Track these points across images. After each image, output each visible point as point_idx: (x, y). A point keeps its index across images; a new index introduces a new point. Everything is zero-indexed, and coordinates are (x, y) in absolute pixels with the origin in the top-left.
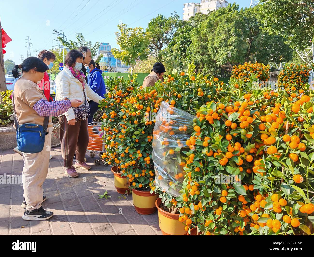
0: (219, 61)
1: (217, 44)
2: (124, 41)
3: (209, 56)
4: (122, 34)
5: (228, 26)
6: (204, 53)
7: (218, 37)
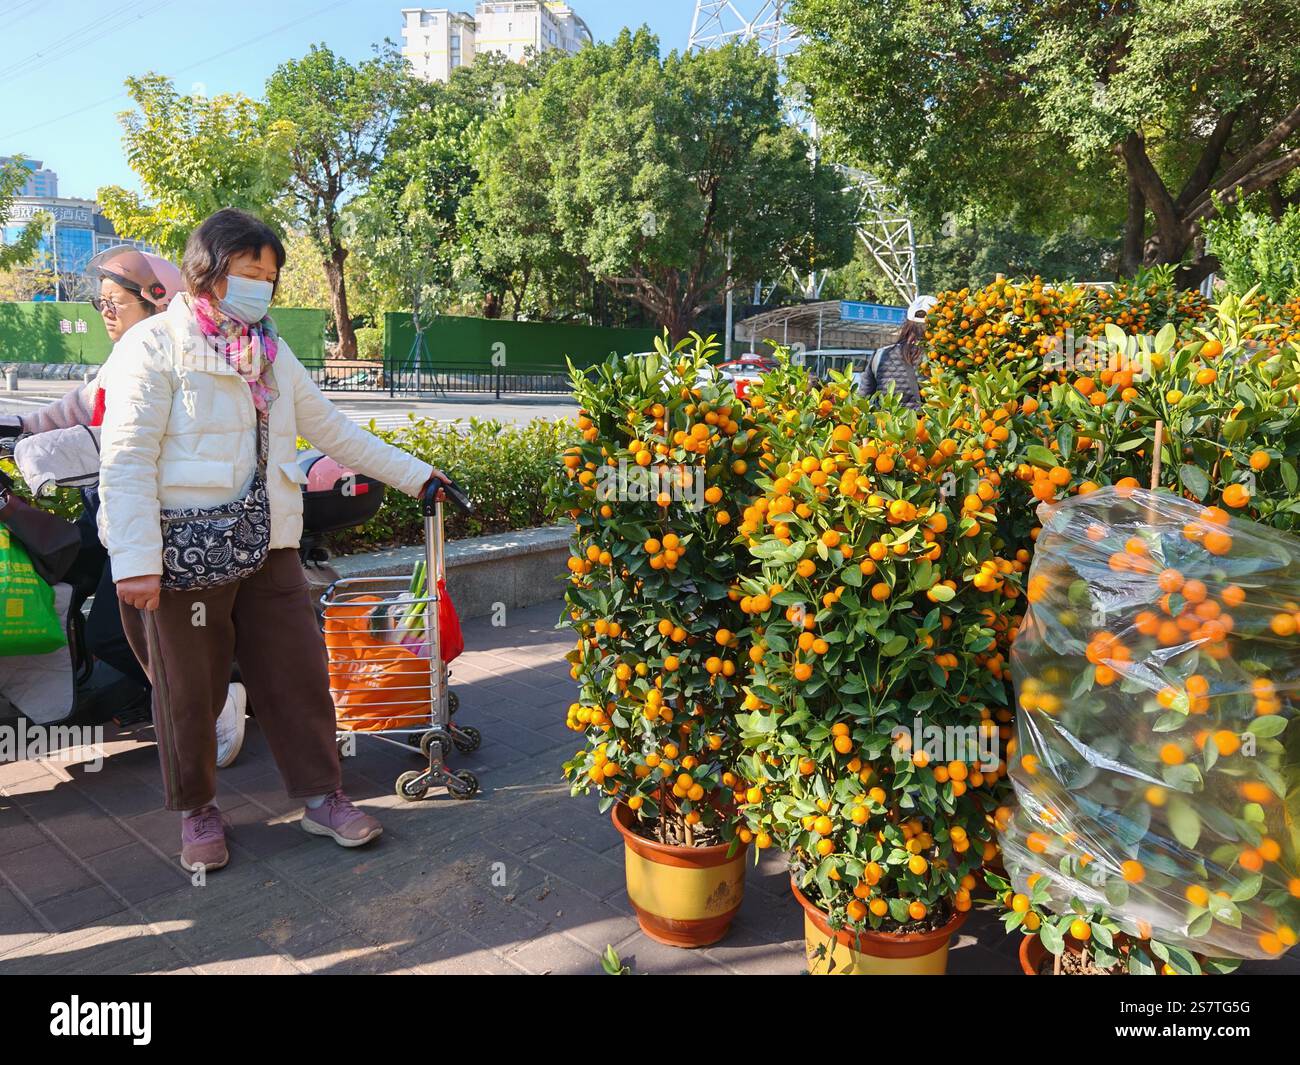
0: (599, 260)
1: (587, 187)
2: (163, 156)
3: (557, 237)
4: (153, 122)
5: (630, 119)
6: (531, 226)
7: (592, 161)
